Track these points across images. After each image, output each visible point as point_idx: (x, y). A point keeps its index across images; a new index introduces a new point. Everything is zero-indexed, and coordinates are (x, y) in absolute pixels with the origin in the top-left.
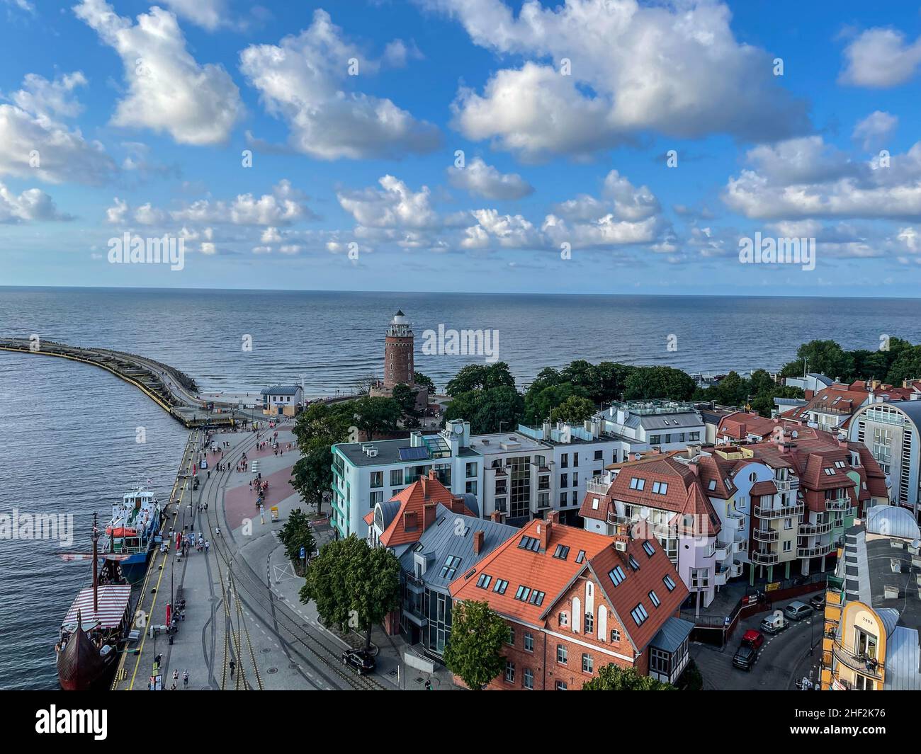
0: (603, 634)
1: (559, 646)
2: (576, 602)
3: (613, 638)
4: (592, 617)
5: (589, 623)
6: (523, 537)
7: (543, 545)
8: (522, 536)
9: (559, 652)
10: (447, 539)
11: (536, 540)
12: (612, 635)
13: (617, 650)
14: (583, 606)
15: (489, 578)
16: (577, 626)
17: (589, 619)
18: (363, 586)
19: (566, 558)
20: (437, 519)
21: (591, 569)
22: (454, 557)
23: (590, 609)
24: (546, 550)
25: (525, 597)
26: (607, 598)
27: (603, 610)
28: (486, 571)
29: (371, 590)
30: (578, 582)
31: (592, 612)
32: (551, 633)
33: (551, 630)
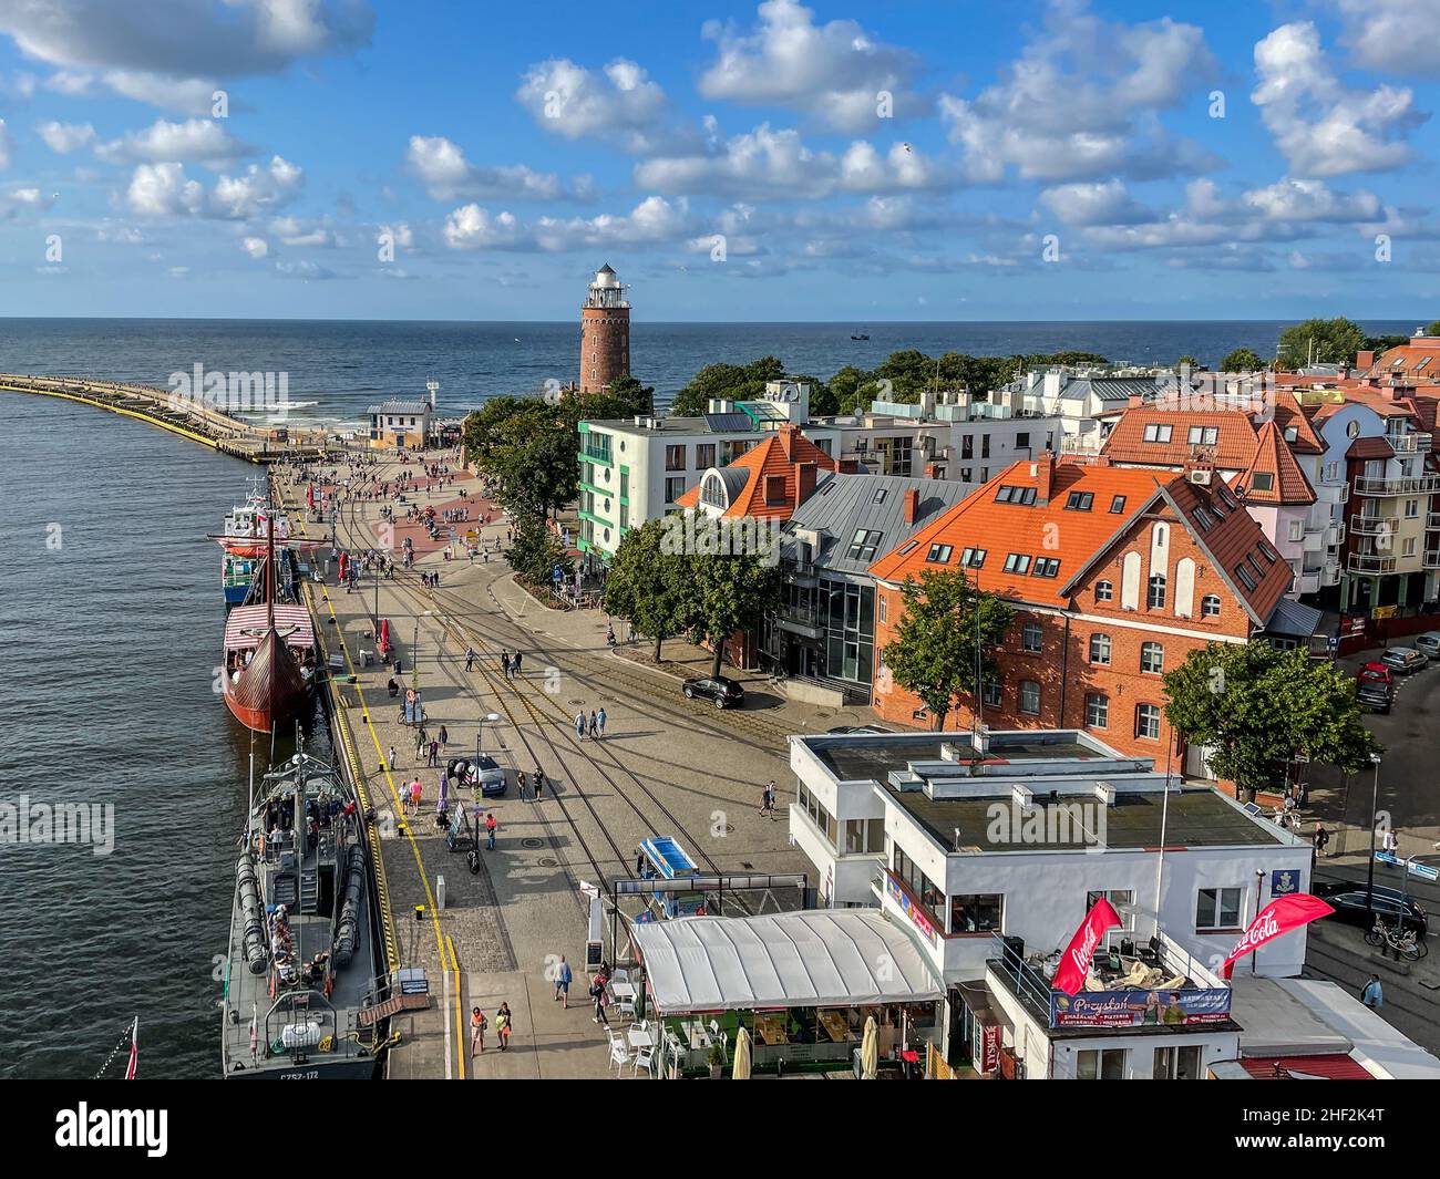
0: (1185, 604)
1: (1095, 636)
2: (1132, 561)
3: (1205, 610)
4: (1163, 581)
5: (1156, 592)
6: (1001, 487)
7: (1044, 492)
8: (997, 486)
9: (1093, 647)
10: (849, 507)
11: (1025, 490)
12: (1204, 605)
13: (1213, 628)
14: (1146, 564)
15: (947, 550)
16: (1131, 596)
17: (1157, 586)
18: (728, 568)
19: (1090, 509)
20: (818, 488)
21: (1168, 499)
22: (869, 532)
23: (1159, 567)
24: (1050, 498)
25: (1022, 568)
26: (1201, 542)
27: (1187, 567)
28: (941, 539)
29: (741, 574)
30: (1141, 523)
31: (1164, 573)
32: (1078, 616)
33: (1079, 612)
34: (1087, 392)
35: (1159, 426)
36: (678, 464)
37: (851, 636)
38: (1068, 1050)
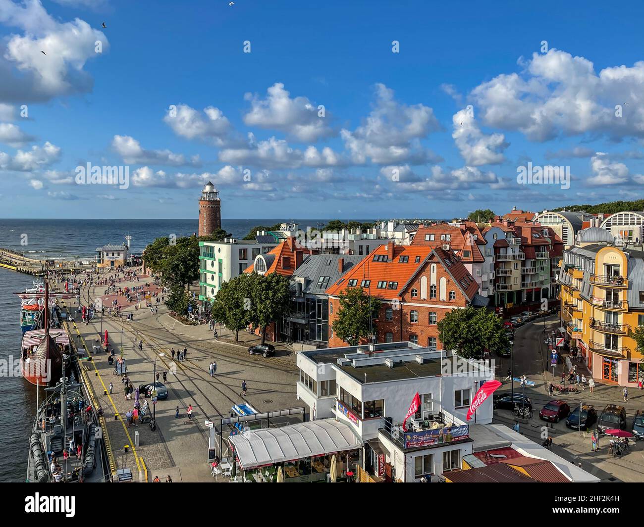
0: (443, 296)
1: (412, 311)
2: (424, 279)
3: (450, 297)
4: (435, 287)
5: (433, 292)
6: (375, 256)
7: (391, 257)
8: (373, 255)
9: (411, 316)
10: (316, 268)
11: (384, 256)
12: (450, 295)
13: (453, 304)
14: (429, 281)
15: (355, 281)
16: (424, 294)
17: (433, 289)
18: (268, 294)
19: (408, 262)
20: (304, 261)
21: (435, 254)
22: (325, 277)
23: (433, 282)
24: (393, 259)
25: (384, 286)
26: (448, 270)
27: (443, 281)
28: (353, 277)
29: (273, 296)
30: (426, 264)
31: (435, 284)
32: (405, 304)
33: (406, 302)
34: (404, 229)
35: (430, 235)
36: (244, 257)
37: (319, 321)
38: (411, 457)
